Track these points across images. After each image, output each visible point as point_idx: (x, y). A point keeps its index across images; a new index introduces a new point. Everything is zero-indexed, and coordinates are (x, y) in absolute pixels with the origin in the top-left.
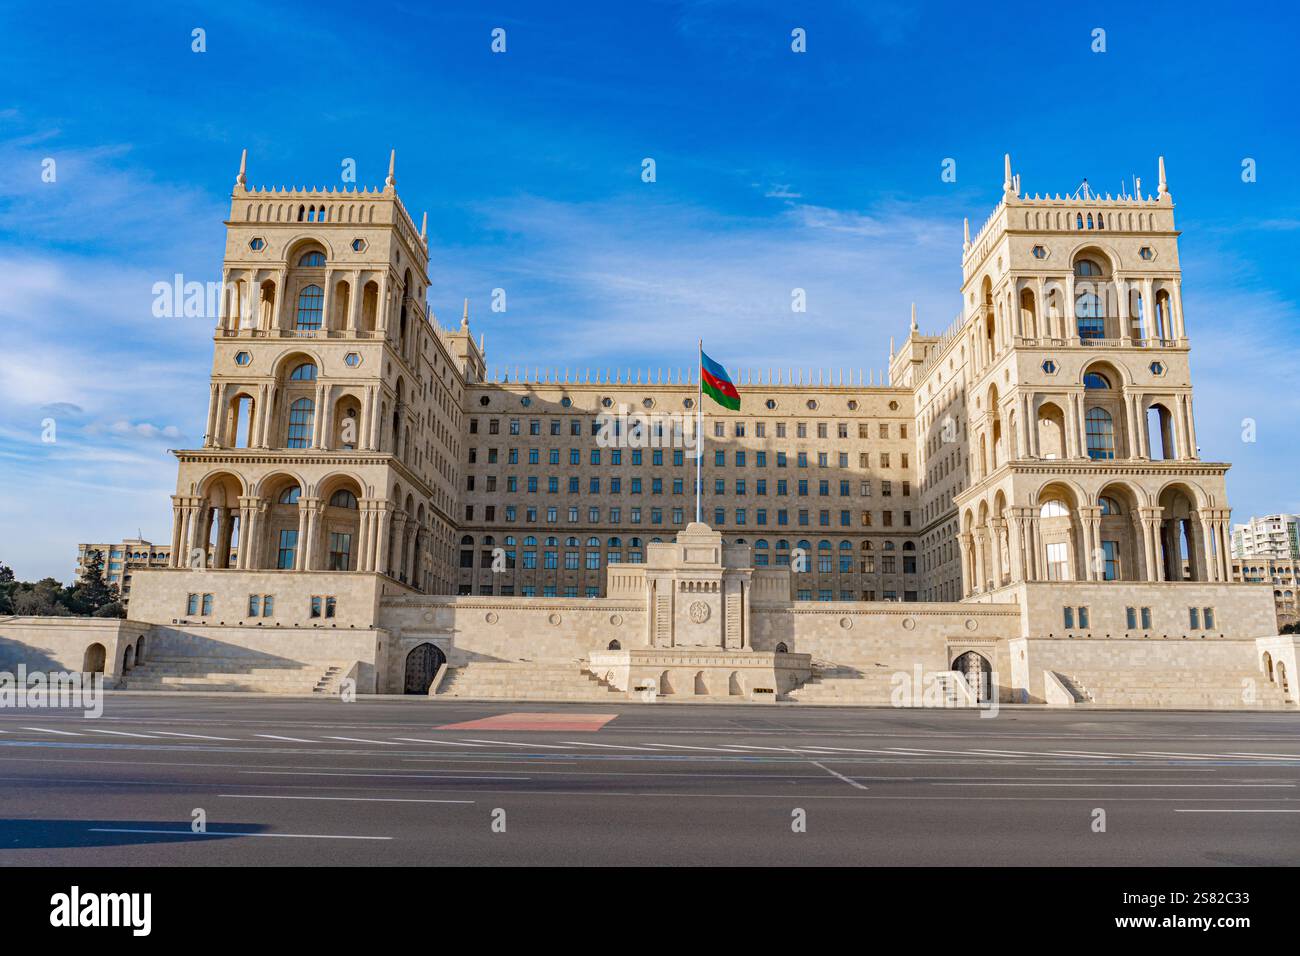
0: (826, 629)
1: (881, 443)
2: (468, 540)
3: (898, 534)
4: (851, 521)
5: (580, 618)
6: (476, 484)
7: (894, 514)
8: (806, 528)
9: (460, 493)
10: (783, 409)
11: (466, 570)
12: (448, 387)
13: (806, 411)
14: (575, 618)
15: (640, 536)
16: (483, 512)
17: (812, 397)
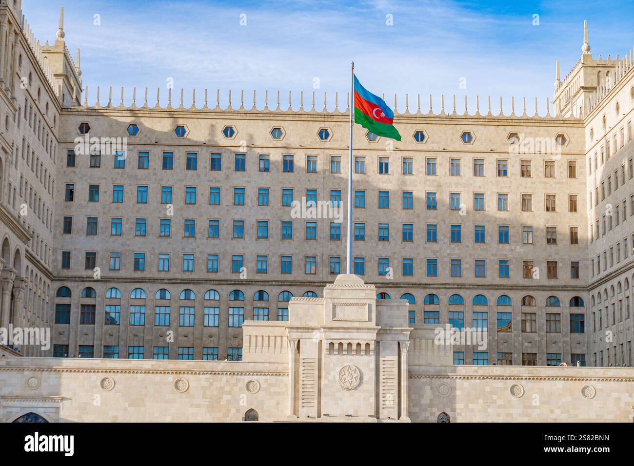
0: (495, 397)
1: (546, 183)
2: (64, 292)
3: (564, 288)
4: (511, 273)
5: (212, 384)
6: (74, 226)
7: (560, 265)
8: (458, 281)
9: (55, 237)
10: (433, 143)
11: (62, 327)
12: (43, 112)
13: (459, 145)
14: (206, 384)
15: (266, 289)
16: (82, 259)
17: (466, 129)
